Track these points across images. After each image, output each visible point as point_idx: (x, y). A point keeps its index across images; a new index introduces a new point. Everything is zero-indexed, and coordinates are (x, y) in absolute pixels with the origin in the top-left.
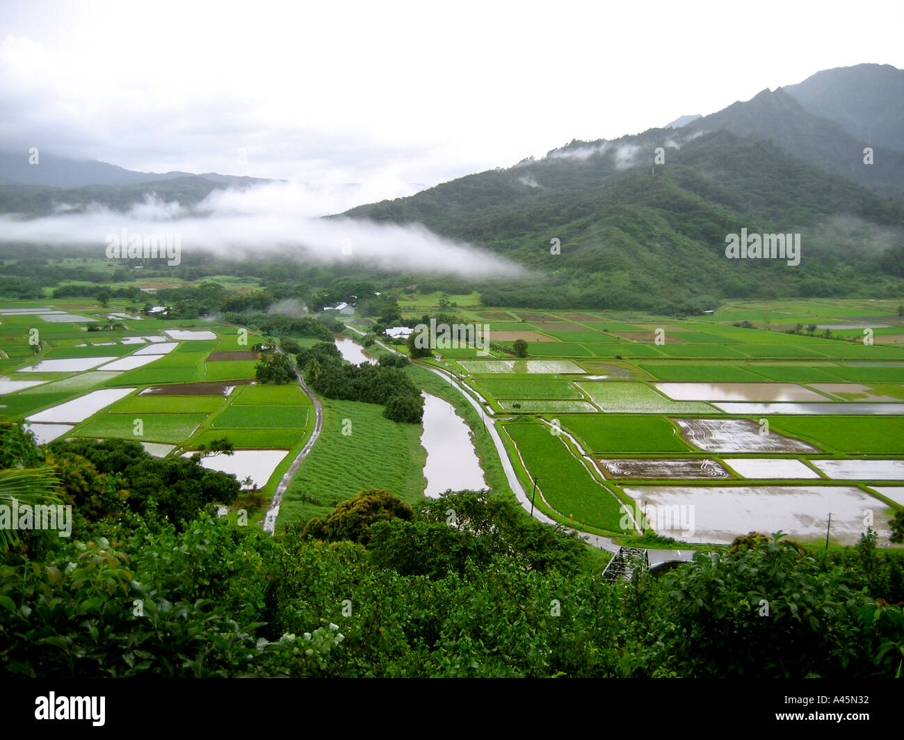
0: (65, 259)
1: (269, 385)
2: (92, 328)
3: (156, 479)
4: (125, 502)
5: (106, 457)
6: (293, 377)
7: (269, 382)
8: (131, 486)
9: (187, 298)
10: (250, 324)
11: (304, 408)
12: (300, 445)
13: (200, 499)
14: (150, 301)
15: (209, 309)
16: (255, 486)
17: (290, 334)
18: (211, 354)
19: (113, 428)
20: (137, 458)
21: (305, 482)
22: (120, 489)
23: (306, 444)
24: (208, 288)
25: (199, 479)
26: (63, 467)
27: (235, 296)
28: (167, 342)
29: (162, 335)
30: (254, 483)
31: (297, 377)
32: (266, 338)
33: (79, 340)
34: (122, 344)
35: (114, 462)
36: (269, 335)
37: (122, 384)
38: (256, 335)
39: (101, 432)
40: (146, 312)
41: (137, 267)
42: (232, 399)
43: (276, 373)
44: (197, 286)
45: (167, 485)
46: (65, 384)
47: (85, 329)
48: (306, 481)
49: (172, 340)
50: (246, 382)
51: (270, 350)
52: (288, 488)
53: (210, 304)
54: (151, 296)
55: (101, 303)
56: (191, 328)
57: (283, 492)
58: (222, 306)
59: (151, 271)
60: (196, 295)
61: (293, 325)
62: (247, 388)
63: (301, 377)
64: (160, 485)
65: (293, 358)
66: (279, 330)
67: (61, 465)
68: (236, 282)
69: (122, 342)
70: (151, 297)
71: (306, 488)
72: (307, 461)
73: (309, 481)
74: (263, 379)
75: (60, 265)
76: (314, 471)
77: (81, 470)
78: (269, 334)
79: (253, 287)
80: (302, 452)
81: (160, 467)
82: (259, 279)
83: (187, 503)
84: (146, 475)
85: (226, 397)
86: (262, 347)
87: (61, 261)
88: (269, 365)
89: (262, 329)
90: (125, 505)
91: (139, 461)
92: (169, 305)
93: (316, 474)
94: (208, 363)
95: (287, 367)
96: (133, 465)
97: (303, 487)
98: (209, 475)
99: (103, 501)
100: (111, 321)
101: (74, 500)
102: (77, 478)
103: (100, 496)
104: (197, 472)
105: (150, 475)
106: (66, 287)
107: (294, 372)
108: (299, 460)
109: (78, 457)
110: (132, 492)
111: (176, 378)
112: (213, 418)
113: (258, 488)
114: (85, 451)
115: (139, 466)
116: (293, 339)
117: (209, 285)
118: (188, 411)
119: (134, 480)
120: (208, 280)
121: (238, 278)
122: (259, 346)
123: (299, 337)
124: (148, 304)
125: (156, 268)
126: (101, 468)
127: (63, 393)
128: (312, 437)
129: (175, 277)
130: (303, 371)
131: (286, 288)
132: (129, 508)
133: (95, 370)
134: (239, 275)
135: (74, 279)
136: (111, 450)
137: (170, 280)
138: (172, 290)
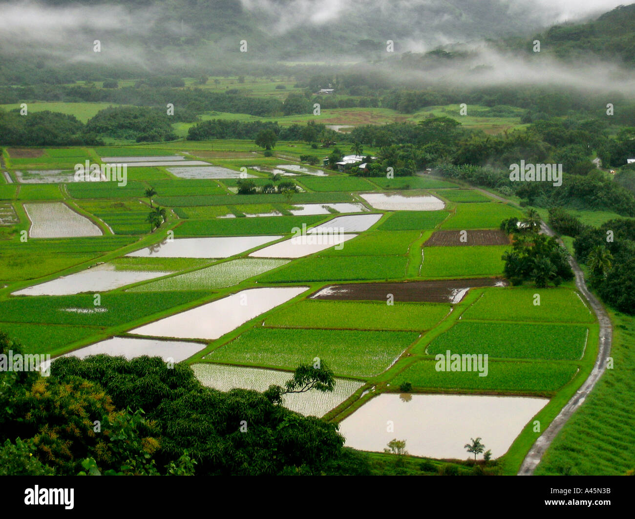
0: (210, 78)
1: (526, 288)
2: (246, 189)
3: (205, 423)
4: (147, 456)
5: (130, 385)
6: (566, 275)
7: (526, 283)
8: (164, 433)
9: (401, 141)
10: (500, 186)
11: (580, 328)
12: (568, 390)
13: (272, 460)
14: (339, 146)
15: (433, 160)
16: (487, 455)
17: (567, 203)
18: (434, 235)
19: (267, 350)
20: (181, 390)
21: (571, 453)
22: (145, 436)
23: (579, 389)
24: (435, 124)
25: (274, 428)
26: (57, 398)
27: (477, 139)
28: (363, 213)
29: (356, 202)
30: (485, 450)
31: (574, 276)
32: (525, 210)
33: (224, 208)
34: (292, 215)
35: (142, 394)
36: (531, 205)
37: (286, 279)
38: (509, 205)
39: (248, 356)
40: (333, 164)
41: (323, 90)
42: (461, 309)
43: (538, 267)
44: (417, 121)
45: (222, 433)
46: (195, 278)
47: (235, 190)
48: (573, 450)
49: (369, 210)
50: (486, 282)
51: (531, 229)
52: (542, 461)
53: (437, 151)
54: (342, 138)
55: (261, 149)
56: (404, 190)
57: (533, 467)
58: (455, 155)
59: (345, 97)
60: (416, 136)
61: (572, 188)
62: (488, 291)
63: (581, 275)
64: (210, 433)
65: (567, 244)
66: (549, 197)
67: (55, 393)
68: (482, 115)
69: (293, 212)
70: (342, 140)
71: (572, 463)
72: (579, 417)
73: (579, 451)
74: (515, 277)
75: (201, 87)
76: (588, 434)
77: (86, 404)
78: (531, 203)
79: (512, 124)
80: (570, 403)
81: (212, 405)
82: (522, 111)
83: (250, 464)
84: (189, 416)
85: (452, 306)
86: (518, 224)
87: (204, 81)
88: (527, 255)
89: (520, 194)
90: (149, 461)
91: (182, 394)
92: (370, 153)
93: (593, 440)
94: (429, 248)
95: (556, 259)
96: (172, 400)
97: (567, 460)
98: (289, 421)
99: (114, 454)
100: (276, 178)
101: (70, 449)
102: (79, 416)
103: (110, 445)
104: (273, 416)
105: (194, 416)
106: (209, 122)
107: (569, 267)
108: (564, 415)
109: (87, 383)
110: (164, 441)
111: (372, 273)
112: (428, 341)
113: (493, 458)
114: (103, 373)
115: (180, 401)
116: (571, 212)
117: (436, 120)
118: (390, 328)
119: (169, 424)
120: (437, 112)
121: (487, 109)
122: (513, 222)
123: (581, 209)
124: (337, 151)
125: (353, 93)
126: (120, 402)
127: (194, 293)
128: (591, 378)
129: (383, 107)
130: (582, 266)
131: (566, 125)
132: (154, 466)
133: (245, 256)
134: (489, 104)
135: (223, 109)
136: (141, 375)
137: (376, 111)
138: (376, 128)
